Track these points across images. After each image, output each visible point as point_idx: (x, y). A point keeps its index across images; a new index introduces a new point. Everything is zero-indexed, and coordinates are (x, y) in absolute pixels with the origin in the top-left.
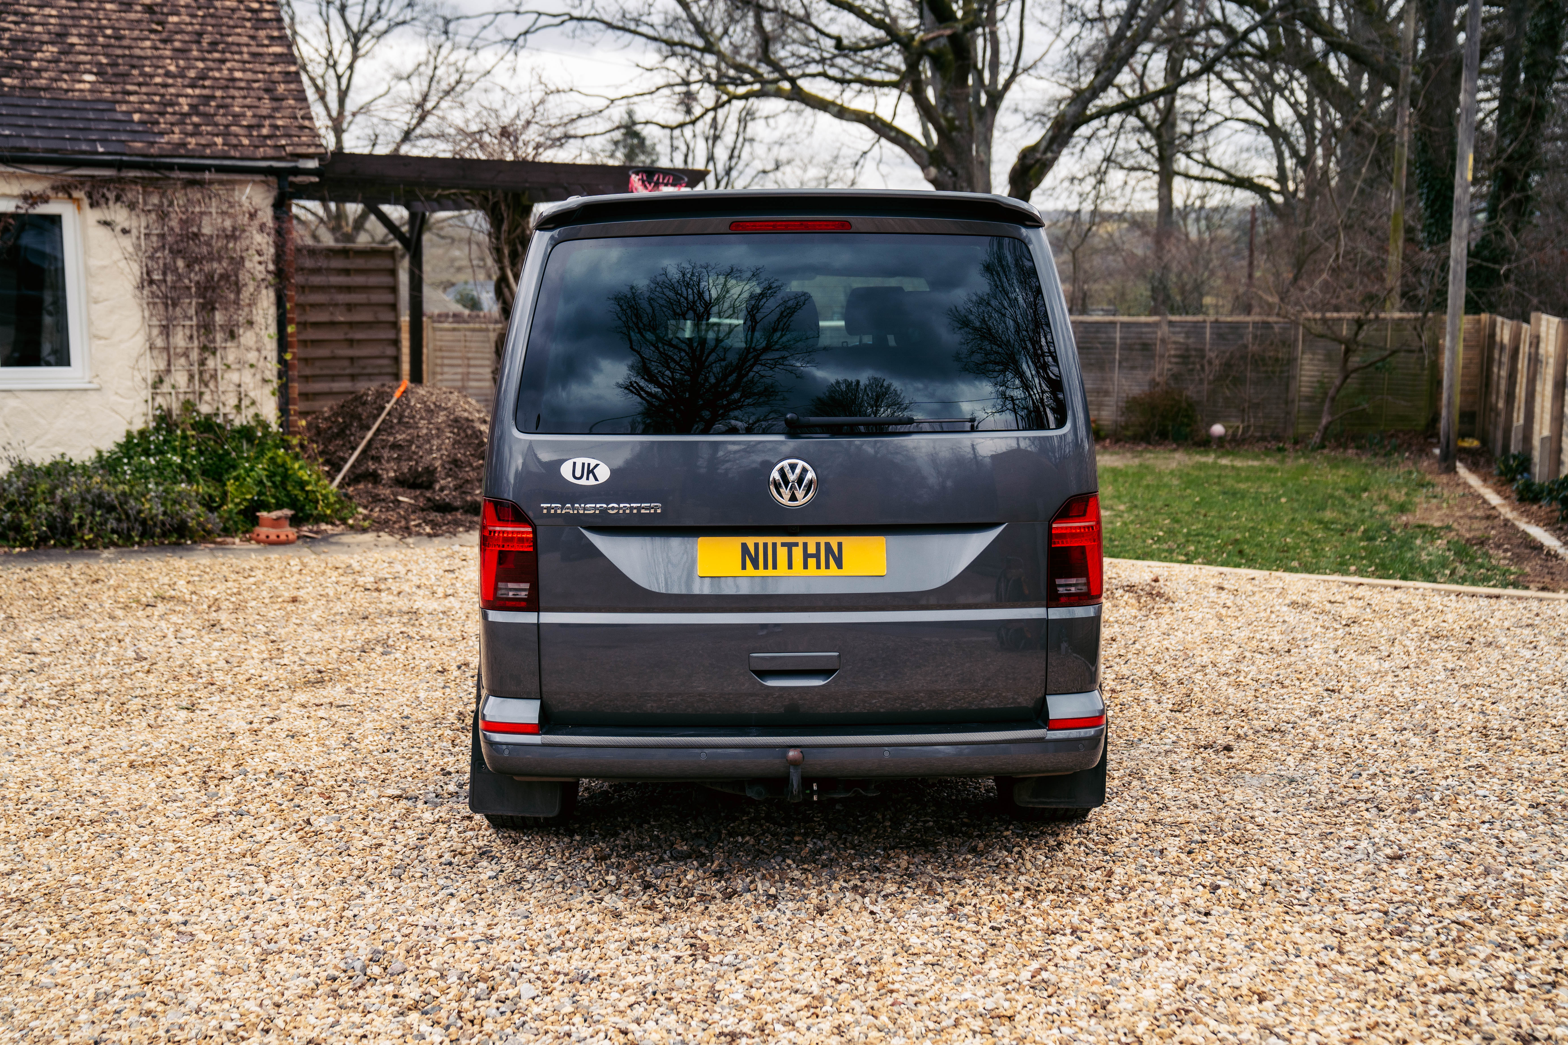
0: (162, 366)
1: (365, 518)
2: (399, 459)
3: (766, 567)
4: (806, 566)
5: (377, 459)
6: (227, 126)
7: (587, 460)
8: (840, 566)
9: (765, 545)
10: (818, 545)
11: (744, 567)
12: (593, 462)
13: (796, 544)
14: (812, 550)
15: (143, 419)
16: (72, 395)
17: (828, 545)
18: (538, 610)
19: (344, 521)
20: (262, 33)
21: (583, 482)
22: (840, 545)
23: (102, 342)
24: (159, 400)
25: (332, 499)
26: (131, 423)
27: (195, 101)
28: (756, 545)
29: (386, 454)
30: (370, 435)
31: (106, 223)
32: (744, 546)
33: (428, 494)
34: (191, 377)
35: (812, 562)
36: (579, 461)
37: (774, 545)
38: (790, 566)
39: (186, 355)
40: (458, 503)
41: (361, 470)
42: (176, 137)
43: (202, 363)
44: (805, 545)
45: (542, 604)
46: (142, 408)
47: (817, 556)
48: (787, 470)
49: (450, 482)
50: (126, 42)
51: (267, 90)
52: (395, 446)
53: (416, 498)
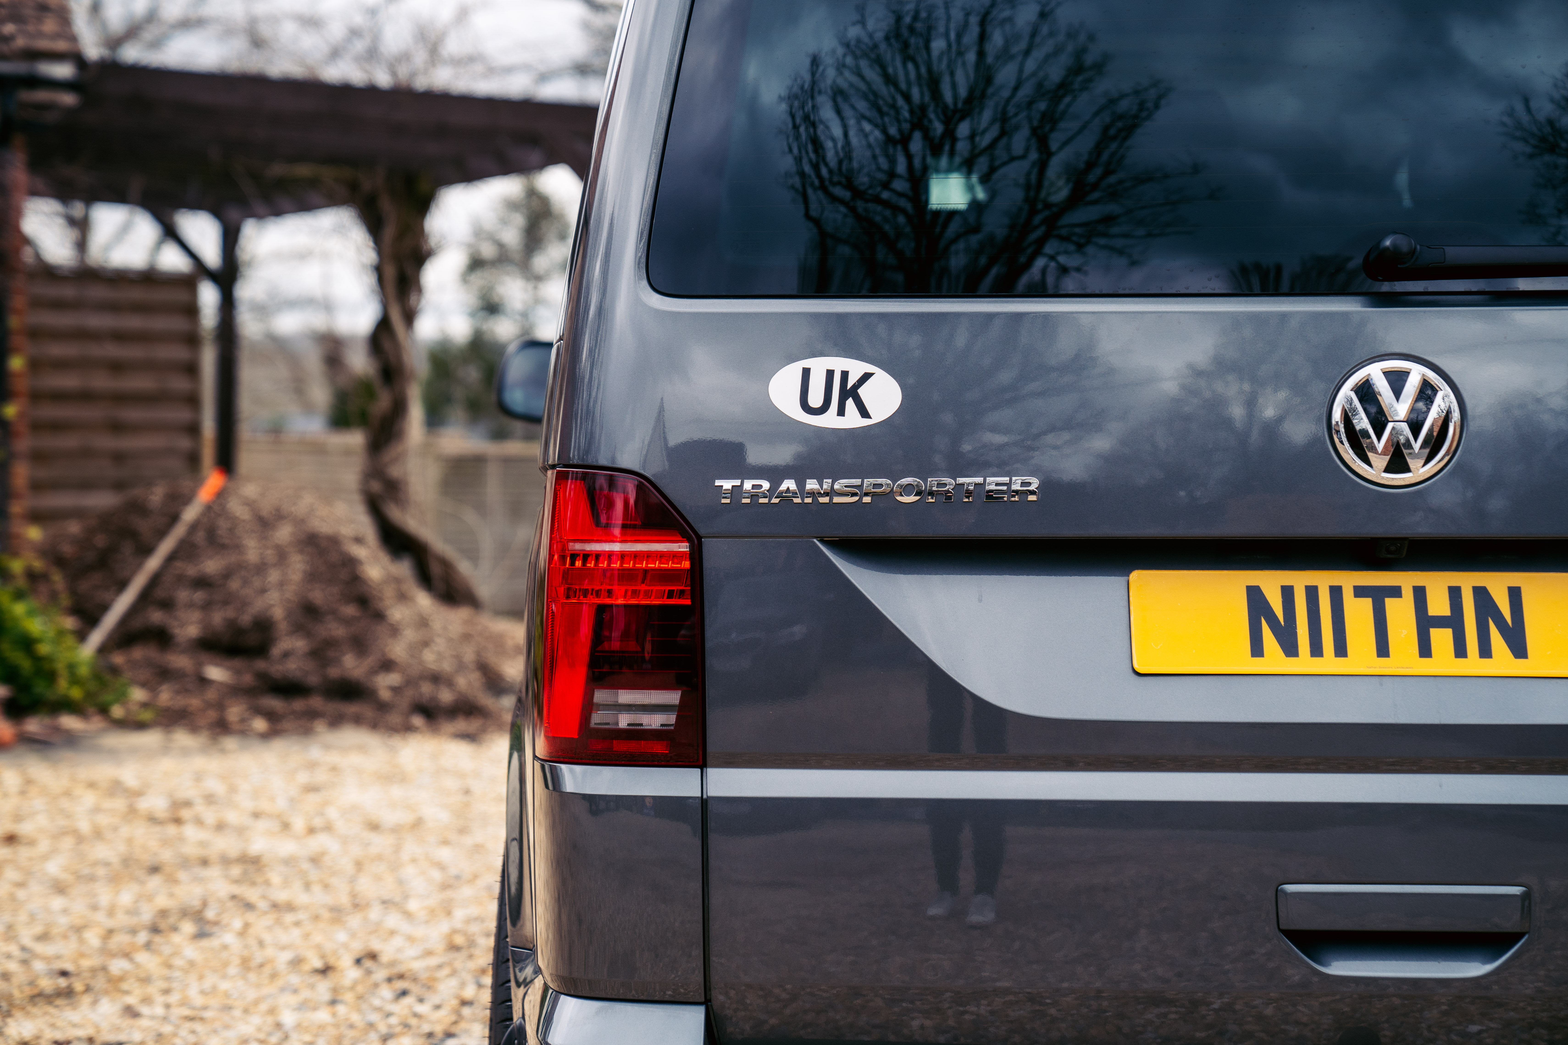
1: (145, 705)
2: (207, 606)
3: (1316, 650)
4: (1425, 650)
5: (167, 605)
7: (839, 364)
8: (1519, 649)
9: (1312, 593)
10: (1455, 593)
11: (1257, 650)
12: (856, 368)
13: (1396, 592)
14: (1439, 606)
17: (1481, 595)
18: (701, 763)
19: (104, 711)
21: (830, 420)
22: (1515, 594)
25: (84, 671)
28: (1287, 593)
29: (183, 595)
30: (153, 563)
32: (1255, 596)
33: (260, 665)
35: (1442, 638)
36: (819, 366)
37: (1336, 592)
38: (1383, 650)
40: (313, 680)
41: (137, 623)
44: (1420, 594)
45: (712, 747)
47: (1455, 622)
48: (1382, 386)
49: (299, 644)
52: (202, 583)
53: (237, 672)
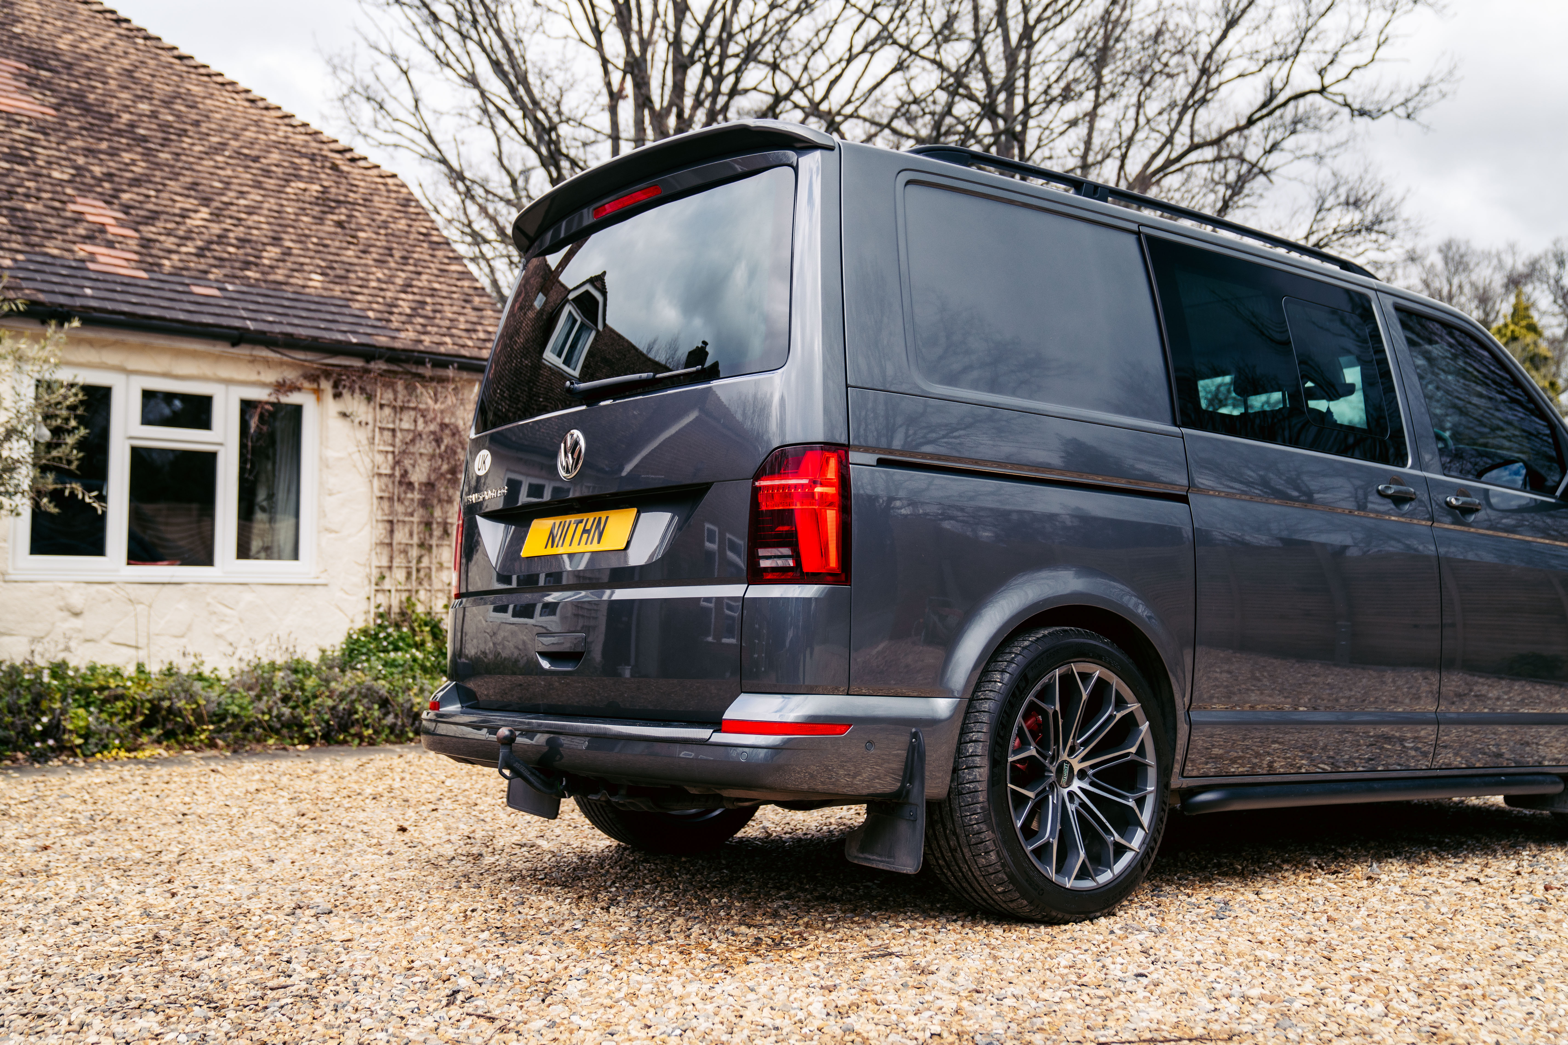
0: (385, 562)
6: (449, 328)
15: (363, 617)
16: (302, 589)
20: (440, 253)
23: (333, 535)
24: (381, 599)
26: (352, 621)
27: (413, 305)
31: (344, 415)
34: (409, 575)
39: (405, 552)
42: (412, 335)
43: (419, 559)
46: (363, 606)
50: (333, 250)
51: (466, 301)
